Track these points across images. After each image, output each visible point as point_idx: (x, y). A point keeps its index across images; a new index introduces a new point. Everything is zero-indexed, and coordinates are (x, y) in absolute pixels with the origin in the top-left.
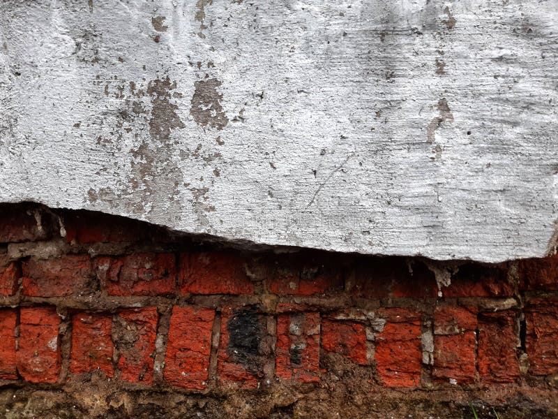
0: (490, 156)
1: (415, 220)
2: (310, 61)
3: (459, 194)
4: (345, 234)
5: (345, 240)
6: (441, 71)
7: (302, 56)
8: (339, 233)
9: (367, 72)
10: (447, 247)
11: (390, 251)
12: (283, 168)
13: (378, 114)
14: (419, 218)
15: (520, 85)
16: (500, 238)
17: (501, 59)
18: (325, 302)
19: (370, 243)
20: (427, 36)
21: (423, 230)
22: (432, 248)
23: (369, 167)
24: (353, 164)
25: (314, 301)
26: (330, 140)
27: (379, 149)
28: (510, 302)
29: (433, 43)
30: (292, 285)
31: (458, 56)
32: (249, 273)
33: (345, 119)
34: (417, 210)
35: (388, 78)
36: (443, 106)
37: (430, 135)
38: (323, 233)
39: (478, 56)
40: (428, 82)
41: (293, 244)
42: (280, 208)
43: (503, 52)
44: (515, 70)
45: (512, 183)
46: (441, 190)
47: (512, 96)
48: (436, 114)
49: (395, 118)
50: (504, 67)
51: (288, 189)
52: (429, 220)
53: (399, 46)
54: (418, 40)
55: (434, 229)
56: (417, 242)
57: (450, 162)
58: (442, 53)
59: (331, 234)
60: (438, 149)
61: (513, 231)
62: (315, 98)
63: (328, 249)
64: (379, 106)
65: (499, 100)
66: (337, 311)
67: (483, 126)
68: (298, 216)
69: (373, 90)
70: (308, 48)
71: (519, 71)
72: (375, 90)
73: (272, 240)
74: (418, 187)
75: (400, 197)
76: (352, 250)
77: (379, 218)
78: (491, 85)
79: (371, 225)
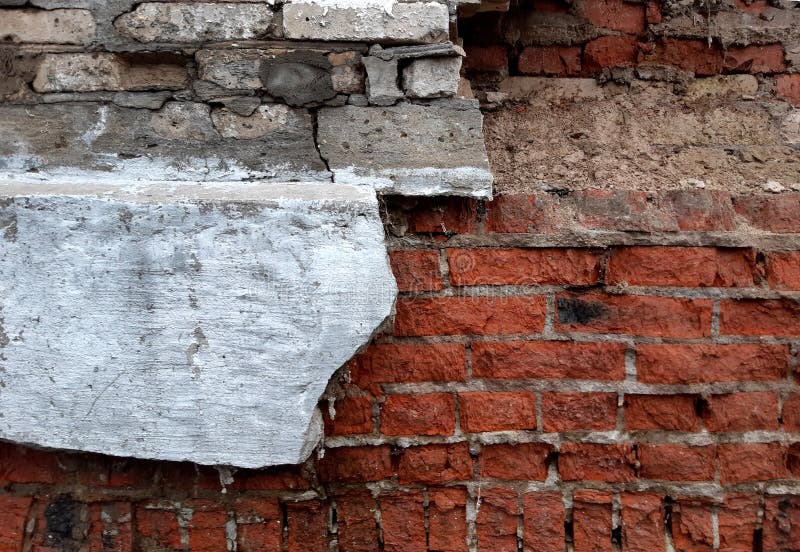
0: (243, 377)
1: (183, 430)
2: (79, 292)
3: (219, 408)
4: (122, 441)
5: (123, 446)
6: (194, 304)
7: (72, 287)
8: (116, 439)
9: (129, 304)
10: (211, 454)
11: (161, 457)
12: (61, 382)
13: (142, 339)
14: (185, 428)
15: (262, 320)
16: (256, 447)
17: (244, 297)
18: (131, 494)
19: (144, 449)
20: (178, 275)
21: (189, 439)
22: (198, 454)
23: (139, 383)
24: (123, 380)
25: (121, 492)
26: (102, 359)
27: (147, 368)
28: (310, 495)
29: (184, 281)
30: (103, 477)
31: (208, 293)
32: (61, 465)
33: (114, 341)
34: (183, 421)
35: (149, 309)
36: (199, 334)
37: (189, 358)
38: (102, 439)
39: (225, 294)
40: (185, 314)
41: (76, 448)
42: (62, 416)
43: (245, 292)
44: (257, 307)
45: (262, 400)
46: (201, 404)
47: (255, 328)
48: (194, 341)
49: (157, 343)
50: (248, 304)
51: (67, 400)
52: (193, 431)
53: (156, 284)
54: (171, 279)
55: (199, 438)
56: (183, 450)
57: (210, 381)
58: (193, 291)
59: (110, 439)
60: (197, 370)
61: (268, 441)
62: (87, 322)
63: (107, 453)
64: (143, 332)
65: (245, 331)
66: (146, 501)
67: (234, 352)
68: (80, 423)
69: (136, 319)
70: (76, 280)
71: (261, 307)
72: (138, 319)
73: (57, 444)
74: (183, 402)
75: (168, 410)
76: (128, 455)
77: (150, 427)
78: (237, 319)
79: (145, 433)
